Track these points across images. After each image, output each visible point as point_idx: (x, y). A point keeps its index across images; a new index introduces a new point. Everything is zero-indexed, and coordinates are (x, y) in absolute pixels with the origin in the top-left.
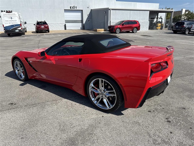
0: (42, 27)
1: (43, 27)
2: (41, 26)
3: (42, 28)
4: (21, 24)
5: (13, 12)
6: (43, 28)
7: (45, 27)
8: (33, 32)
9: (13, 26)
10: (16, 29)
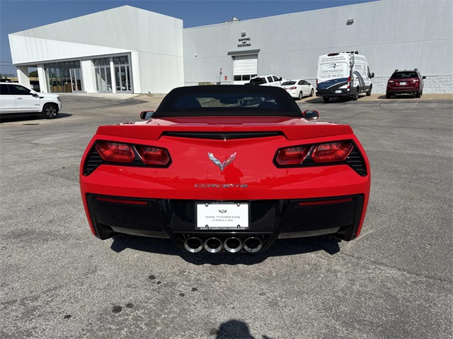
0: (401, 84)
1: (404, 84)
2: (399, 82)
3: (401, 86)
4: (350, 77)
5: (341, 55)
6: (404, 86)
7: (410, 84)
8: (381, 97)
9: (333, 81)
10: (337, 88)
